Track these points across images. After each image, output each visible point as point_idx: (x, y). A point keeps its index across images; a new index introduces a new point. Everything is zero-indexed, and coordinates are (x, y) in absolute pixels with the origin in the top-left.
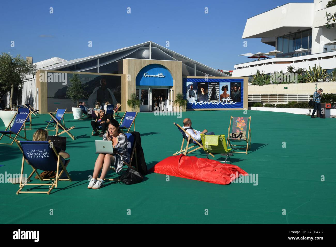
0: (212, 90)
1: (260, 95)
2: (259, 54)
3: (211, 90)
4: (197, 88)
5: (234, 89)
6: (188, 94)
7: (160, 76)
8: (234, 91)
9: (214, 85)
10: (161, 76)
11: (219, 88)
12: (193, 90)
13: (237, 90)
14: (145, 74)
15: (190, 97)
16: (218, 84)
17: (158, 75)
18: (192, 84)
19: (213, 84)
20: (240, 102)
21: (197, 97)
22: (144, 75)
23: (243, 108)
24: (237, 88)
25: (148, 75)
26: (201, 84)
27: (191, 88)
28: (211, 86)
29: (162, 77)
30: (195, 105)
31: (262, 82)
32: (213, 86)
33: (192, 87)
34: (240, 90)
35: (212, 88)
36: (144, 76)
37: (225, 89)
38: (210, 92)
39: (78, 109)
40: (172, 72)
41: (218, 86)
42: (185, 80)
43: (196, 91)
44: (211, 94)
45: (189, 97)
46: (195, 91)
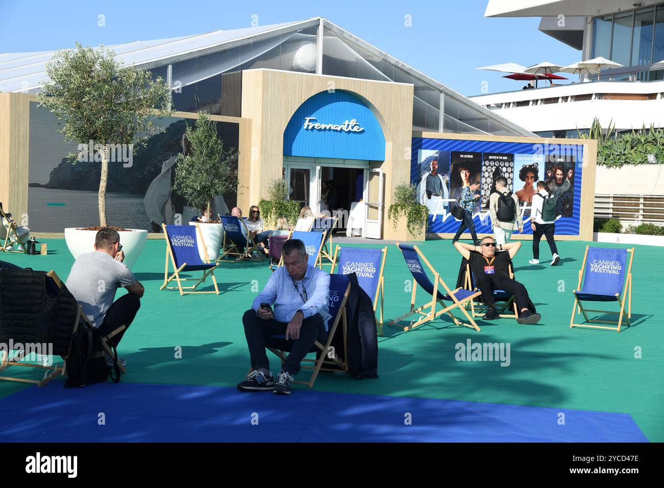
0: (492, 177)
1: (609, 197)
2: (546, 68)
3: (489, 177)
4: (451, 167)
5: (554, 177)
6: (423, 185)
7: (350, 128)
8: (554, 181)
9: (499, 161)
10: (353, 128)
11: (512, 172)
12: (439, 175)
13: (563, 180)
14: (307, 121)
15: (429, 197)
16: (511, 158)
17: (346, 126)
18: (437, 155)
19: (495, 157)
20: (571, 216)
21: (450, 198)
22: (306, 123)
23: (578, 233)
24: (565, 174)
25: (316, 125)
26: (462, 156)
27: (434, 167)
28: (490, 165)
29: (355, 132)
30: (441, 223)
31: (618, 155)
32: (495, 165)
33: (437, 167)
34: (572, 179)
35: (494, 170)
36: (305, 127)
37: (530, 175)
38: (486, 183)
39: (212, 229)
40: (385, 117)
41: (509, 166)
42: (417, 144)
43: (448, 178)
44: (488, 189)
45: (425, 195)
46: (444, 179)
